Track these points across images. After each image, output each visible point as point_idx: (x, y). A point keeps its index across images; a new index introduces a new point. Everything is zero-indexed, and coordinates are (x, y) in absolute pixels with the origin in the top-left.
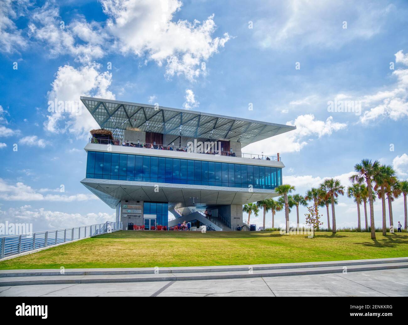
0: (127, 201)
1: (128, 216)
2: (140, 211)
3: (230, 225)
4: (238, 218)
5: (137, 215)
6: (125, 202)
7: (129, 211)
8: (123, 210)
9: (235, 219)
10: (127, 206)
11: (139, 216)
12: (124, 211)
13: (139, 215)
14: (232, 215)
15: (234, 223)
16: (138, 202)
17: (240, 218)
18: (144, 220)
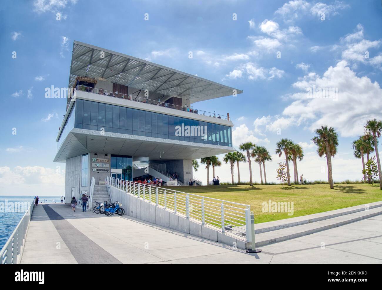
0: (96, 154)
1: (97, 170)
2: (108, 165)
3: (183, 180)
4: (189, 173)
5: (105, 169)
6: (94, 155)
7: (99, 165)
8: (92, 163)
9: (187, 174)
10: (96, 159)
11: (108, 171)
12: (93, 165)
13: (107, 169)
14: (184, 170)
15: (186, 177)
16: (106, 155)
17: (190, 173)
18: (111, 175)
